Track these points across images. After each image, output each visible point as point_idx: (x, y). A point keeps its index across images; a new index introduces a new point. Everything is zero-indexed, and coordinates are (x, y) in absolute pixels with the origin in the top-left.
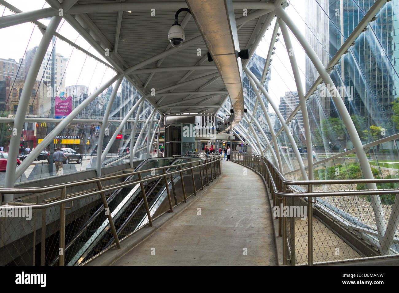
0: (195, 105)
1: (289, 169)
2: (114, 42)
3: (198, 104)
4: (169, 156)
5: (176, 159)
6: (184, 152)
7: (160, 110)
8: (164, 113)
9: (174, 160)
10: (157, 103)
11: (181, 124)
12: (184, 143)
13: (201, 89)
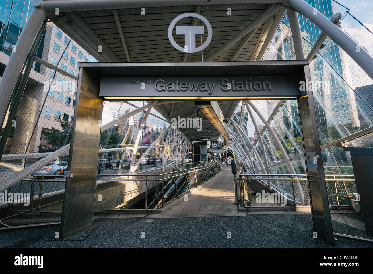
0: (207, 136)
1: (259, 170)
2: (170, 112)
3: (208, 135)
4: (194, 162)
5: (198, 164)
6: (202, 159)
7: (189, 139)
8: (191, 140)
9: (197, 164)
10: (188, 135)
11: (200, 146)
12: (202, 155)
13: (210, 128)
